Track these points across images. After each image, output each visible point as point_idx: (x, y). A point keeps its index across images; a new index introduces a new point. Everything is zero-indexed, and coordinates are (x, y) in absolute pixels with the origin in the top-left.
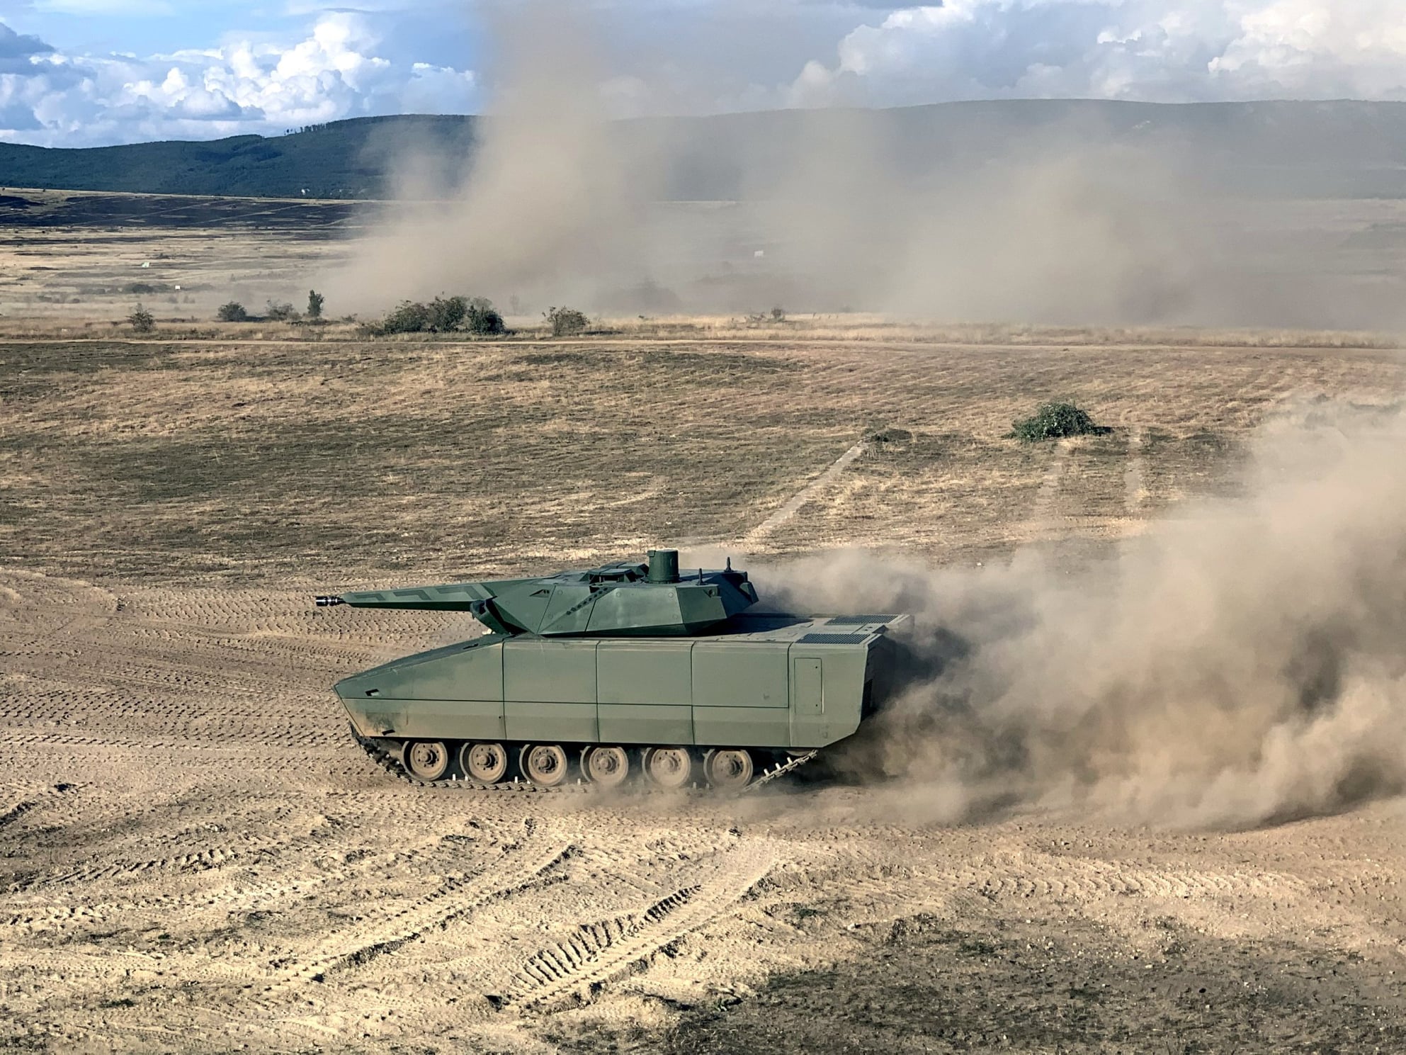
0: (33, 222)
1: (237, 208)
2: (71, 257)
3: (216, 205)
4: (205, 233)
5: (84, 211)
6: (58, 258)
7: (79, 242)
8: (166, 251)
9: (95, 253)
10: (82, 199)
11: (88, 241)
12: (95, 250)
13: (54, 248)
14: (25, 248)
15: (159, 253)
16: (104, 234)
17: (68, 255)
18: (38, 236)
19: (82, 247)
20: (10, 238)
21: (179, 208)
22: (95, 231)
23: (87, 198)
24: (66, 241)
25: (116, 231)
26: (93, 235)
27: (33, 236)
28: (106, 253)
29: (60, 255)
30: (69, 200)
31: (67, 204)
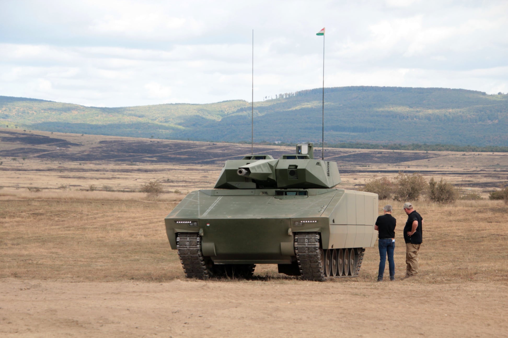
0: (73, 158)
1: (226, 151)
2: (101, 180)
3: (211, 148)
4: (201, 168)
5: (112, 151)
6: (90, 180)
7: (107, 171)
8: (171, 178)
9: (119, 178)
10: (111, 142)
11: (114, 171)
12: (118, 176)
13: (88, 174)
14: (66, 173)
15: (166, 179)
16: (125, 166)
17: (97, 179)
18: (76, 167)
19: (109, 174)
20: (55, 167)
21: (182, 150)
22: (119, 165)
23: (115, 142)
24: (97, 170)
25: (135, 165)
26: (117, 167)
27: (73, 166)
28: (126, 178)
29: (92, 178)
30: (101, 142)
31: (99, 145)
